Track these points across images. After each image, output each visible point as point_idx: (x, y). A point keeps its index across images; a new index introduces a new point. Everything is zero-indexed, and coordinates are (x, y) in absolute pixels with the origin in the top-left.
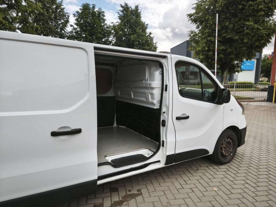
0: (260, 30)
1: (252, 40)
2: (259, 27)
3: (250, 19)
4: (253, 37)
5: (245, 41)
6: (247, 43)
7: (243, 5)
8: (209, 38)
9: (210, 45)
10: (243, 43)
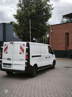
0: (44, 27)
1: (41, 31)
2: (44, 26)
3: (40, 22)
4: (42, 29)
5: (39, 31)
6: (40, 32)
7: (37, 16)
8: (25, 28)
9: (25, 31)
10: (38, 32)
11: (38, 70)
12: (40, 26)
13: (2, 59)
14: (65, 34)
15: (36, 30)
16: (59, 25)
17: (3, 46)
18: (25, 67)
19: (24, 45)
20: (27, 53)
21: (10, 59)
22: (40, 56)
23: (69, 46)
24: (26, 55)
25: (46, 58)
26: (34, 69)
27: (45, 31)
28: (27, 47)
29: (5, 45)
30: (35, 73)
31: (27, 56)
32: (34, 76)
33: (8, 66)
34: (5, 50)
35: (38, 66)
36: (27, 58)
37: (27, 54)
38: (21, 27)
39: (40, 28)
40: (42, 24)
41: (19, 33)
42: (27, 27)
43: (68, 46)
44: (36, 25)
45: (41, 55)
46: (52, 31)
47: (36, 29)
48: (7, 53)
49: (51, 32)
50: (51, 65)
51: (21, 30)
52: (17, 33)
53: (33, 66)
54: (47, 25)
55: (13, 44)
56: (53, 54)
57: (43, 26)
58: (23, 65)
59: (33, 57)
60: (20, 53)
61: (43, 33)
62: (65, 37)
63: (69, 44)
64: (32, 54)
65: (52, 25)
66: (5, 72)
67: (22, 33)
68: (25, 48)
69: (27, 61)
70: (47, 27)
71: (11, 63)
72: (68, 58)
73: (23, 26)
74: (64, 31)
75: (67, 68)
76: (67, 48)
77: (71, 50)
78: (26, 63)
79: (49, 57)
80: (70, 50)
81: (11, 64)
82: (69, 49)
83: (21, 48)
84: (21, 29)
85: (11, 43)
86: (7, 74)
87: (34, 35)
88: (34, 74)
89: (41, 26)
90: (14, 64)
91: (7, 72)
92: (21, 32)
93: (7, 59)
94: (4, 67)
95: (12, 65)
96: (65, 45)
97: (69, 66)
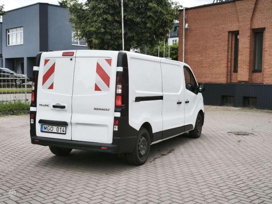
0: (164, 14)
1: (155, 25)
2: (163, 11)
4: (156, 21)
5: (148, 25)
6: (150, 28)
8: (105, 16)
9: (106, 25)
10: (146, 27)
11: (153, 143)
12: (150, 9)
13: (35, 106)
14: (227, 34)
15: (138, 23)
16: (209, 8)
17: (38, 65)
18: (114, 132)
19: (109, 61)
20: (120, 86)
21: (63, 107)
22: (161, 98)
23: (239, 69)
24: (117, 95)
25: (178, 103)
26: (141, 140)
27: (166, 26)
28: (121, 69)
29: (46, 61)
30: (143, 152)
31: (120, 97)
32: (141, 160)
33: (55, 129)
34: (46, 78)
35: (154, 130)
36: (119, 103)
37: (119, 91)
38: (94, 14)
39: (150, 16)
40: (158, 4)
41: (89, 31)
42: (112, 15)
43: (236, 71)
44: (138, 8)
45: (164, 94)
46: (187, 25)
47: (138, 20)
48: (51, 87)
49: (186, 29)
50: (191, 125)
51: (96, 21)
52: (83, 32)
53: (138, 129)
54: (173, 6)
55: (74, 59)
56: (197, 93)
57: (160, 9)
58: (105, 126)
59: (138, 99)
60: (97, 88)
61: (161, 30)
62: (227, 43)
63: (239, 65)
64: (137, 91)
65: (187, 9)
66: (48, 147)
67: (96, 33)
68: (113, 70)
69: (118, 115)
70: (172, 14)
71: (68, 120)
72: (235, 106)
73: (102, 10)
74: (223, 26)
75: (238, 134)
76: (231, 75)
77: (243, 83)
78: (116, 118)
79: (187, 102)
80: (240, 82)
81: (65, 124)
82: (239, 79)
83: (100, 70)
84: (95, 19)
85: (64, 55)
86: (53, 155)
87: (133, 37)
88: (141, 156)
89: (156, 12)
90: (78, 124)
91: (52, 150)
92: (93, 29)
93: (54, 106)
94: (42, 131)
95: (69, 128)
96: (227, 67)
97: (242, 129)
